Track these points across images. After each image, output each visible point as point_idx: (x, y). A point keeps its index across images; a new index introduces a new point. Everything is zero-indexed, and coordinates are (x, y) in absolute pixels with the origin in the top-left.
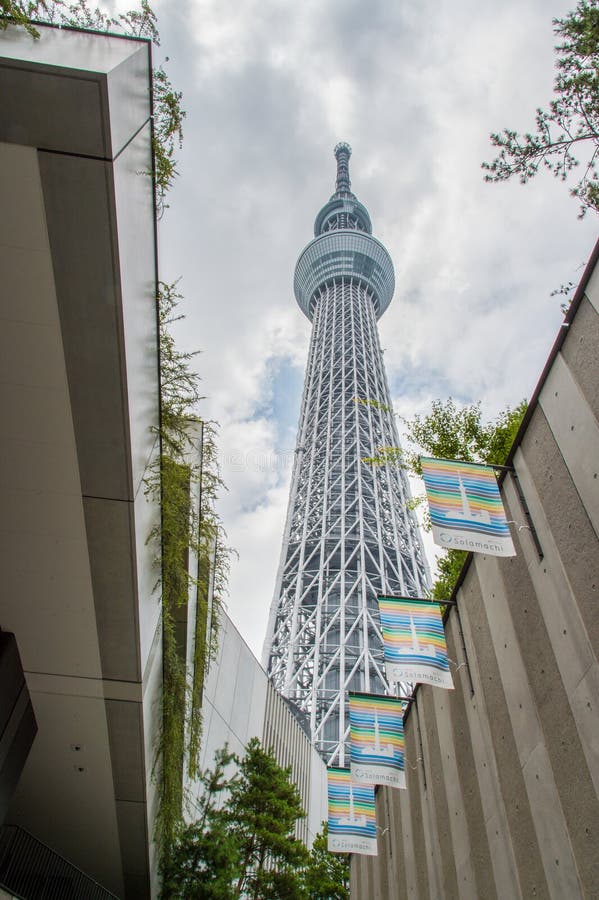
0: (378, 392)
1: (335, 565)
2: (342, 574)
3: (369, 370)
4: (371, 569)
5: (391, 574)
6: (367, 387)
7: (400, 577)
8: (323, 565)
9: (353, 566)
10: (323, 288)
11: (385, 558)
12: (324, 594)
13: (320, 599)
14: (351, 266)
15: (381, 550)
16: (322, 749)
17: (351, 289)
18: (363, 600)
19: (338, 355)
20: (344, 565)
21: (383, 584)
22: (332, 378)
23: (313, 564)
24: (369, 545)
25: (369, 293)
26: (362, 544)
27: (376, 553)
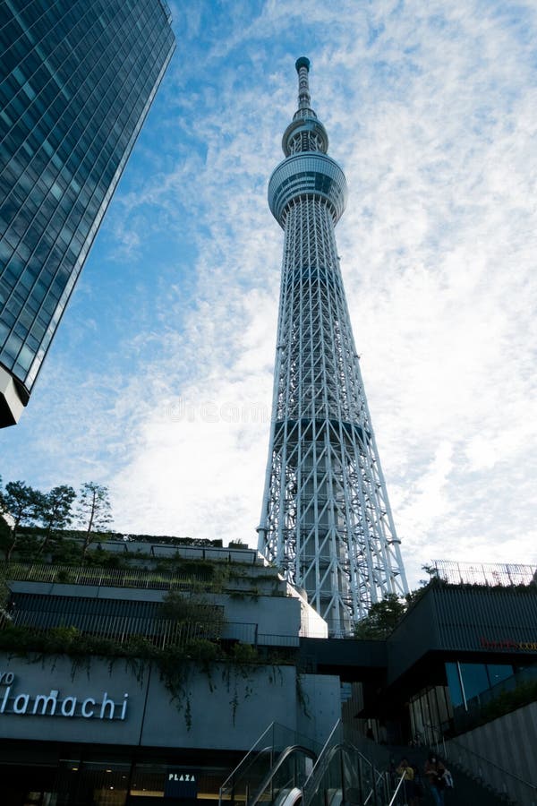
0: (336, 295)
1: (309, 437)
2: (314, 444)
3: (329, 278)
4: (333, 440)
5: (348, 442)
6: (328, 293)
7: (354, 443)
8: (301, 438)
9: (321, 438)
10: (291, 203)
11: (343, 430)
12: (302, 458)
13: (300, 463)
14: (313, 185)
15: (341, 425)
16: (304, 560)
17: (314, 205)
18: (328, 461)
19: (306, 266)
20: (315, 438)
21: (342, 449)
22: (301, 287)
23: (294, 438)
24: (332, 422)
25: (328, 206)
26: (327, 422)
27: (337, 427)
